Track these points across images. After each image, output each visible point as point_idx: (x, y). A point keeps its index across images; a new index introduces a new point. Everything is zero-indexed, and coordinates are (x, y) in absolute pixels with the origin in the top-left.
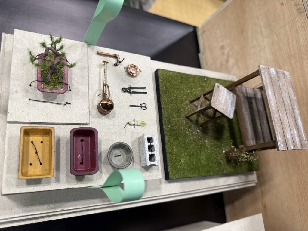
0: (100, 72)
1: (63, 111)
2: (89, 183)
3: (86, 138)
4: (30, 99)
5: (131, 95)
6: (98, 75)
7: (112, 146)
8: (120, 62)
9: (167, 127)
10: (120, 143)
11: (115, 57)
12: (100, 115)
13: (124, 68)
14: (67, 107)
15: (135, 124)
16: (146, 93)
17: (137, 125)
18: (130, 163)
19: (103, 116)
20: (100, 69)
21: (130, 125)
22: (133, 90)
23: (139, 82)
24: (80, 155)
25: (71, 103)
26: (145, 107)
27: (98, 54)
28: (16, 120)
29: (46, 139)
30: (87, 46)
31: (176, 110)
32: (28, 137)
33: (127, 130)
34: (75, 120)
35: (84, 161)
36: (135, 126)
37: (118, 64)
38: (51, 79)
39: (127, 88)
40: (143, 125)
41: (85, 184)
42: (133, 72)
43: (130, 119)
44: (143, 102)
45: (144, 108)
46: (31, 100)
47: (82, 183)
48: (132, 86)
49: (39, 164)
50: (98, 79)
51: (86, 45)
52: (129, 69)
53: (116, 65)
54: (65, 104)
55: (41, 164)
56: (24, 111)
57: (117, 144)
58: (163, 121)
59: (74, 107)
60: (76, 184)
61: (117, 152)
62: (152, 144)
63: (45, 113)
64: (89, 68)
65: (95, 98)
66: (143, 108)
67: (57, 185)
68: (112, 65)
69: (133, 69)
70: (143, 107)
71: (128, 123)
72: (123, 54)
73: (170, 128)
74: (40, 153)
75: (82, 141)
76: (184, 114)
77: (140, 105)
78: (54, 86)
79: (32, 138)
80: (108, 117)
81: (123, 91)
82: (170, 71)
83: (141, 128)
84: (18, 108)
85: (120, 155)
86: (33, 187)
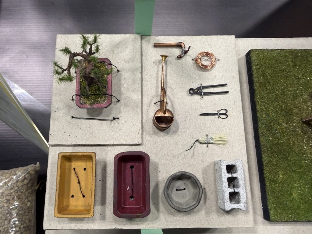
0: (158, 71)
1: (110, 129)
2: (142, 224)
3: (137, 164)
4: (72, 117)
5: (202, 98)
6: (155, 76)
7: (170, 178)
8: (186, 52)
9: (267, 140)
10: (183, 173)
11: (179, 46)
12: (157, 130)
13: (192, 60)
14: (115, 124)
15: (209, 142)
16: (226, 93)
17: (212, 143)
18: (197, 203)
19: (161, 132)
20: (158, 67)
21: (201, 143)
22: (205, 91)
23: (215, 77)
24: (129, 187)
25: (120, 118)
26: (225, 114)
27: (156, 46)
28: (58, 143)
29: (89, 165)
30: (140, 39)
31: (284, 112)
32: (70, 163)
33: (195, 150)
34: (124, 139)
35: (134, 195)
36: (209, 145)
37: (183, 55)
38: (90, 91)
39: (196, 89)
40: (222, 142)
41: (137, 224)
42: (205, 64)
43: (201, 133)
44: (222, 106)
45: (224, 116)
46: (74, 118)
47: (133, 223)
48: (204, 85)
49: (82, 196)
50: (155, 82)
51: (138, 37)
52: (199, 60)
53: (180, 57)
54: (112, 120)
55: (84, 196)
56: (65, 131)
57: (178, 174)
58: (259, 130)
59: (123, 122)
60: (125, 225)
61: (180, 184)
62: (234, 175)
63: (89, 133)
64: (143, 67)
65: (150, 108)
66: (221, 116)
67: (102, 224)
68: (175, 58)
69: (206, 58)
70: (222, 114)
71: (197, 141)
72: (190, 40)
73: (272, 141)
74: (82, 183)
75: (132, 167)
76: (298, 117)
77: (217, 112)
78: (95, 99)
79: (75, 164)
80: (168, 133)
81: (190, 93)
82: (272, 51)
83: (218, 147)
84: (60, 128)
85: (185, 189)
86: (76, 223)
